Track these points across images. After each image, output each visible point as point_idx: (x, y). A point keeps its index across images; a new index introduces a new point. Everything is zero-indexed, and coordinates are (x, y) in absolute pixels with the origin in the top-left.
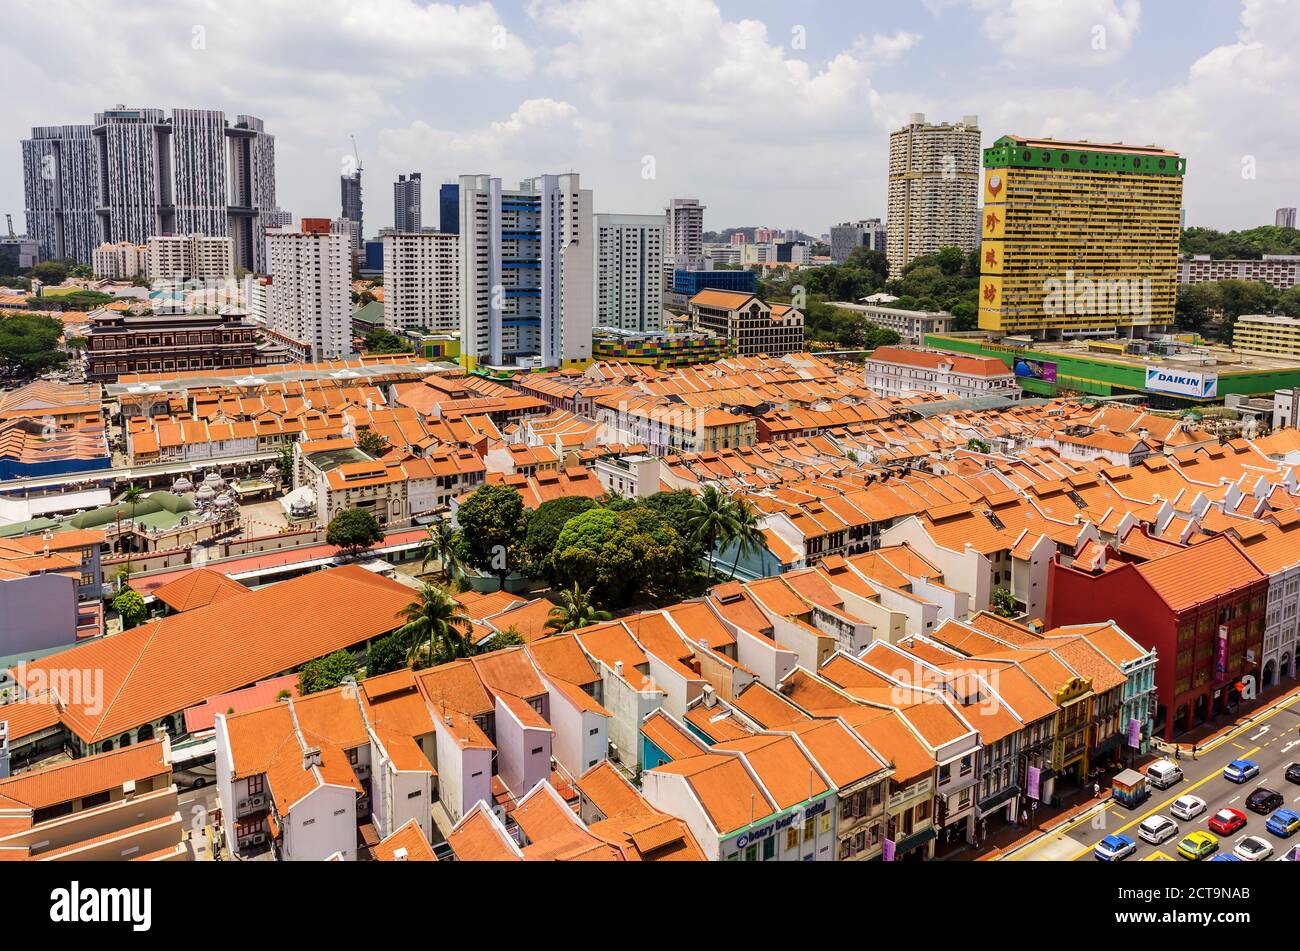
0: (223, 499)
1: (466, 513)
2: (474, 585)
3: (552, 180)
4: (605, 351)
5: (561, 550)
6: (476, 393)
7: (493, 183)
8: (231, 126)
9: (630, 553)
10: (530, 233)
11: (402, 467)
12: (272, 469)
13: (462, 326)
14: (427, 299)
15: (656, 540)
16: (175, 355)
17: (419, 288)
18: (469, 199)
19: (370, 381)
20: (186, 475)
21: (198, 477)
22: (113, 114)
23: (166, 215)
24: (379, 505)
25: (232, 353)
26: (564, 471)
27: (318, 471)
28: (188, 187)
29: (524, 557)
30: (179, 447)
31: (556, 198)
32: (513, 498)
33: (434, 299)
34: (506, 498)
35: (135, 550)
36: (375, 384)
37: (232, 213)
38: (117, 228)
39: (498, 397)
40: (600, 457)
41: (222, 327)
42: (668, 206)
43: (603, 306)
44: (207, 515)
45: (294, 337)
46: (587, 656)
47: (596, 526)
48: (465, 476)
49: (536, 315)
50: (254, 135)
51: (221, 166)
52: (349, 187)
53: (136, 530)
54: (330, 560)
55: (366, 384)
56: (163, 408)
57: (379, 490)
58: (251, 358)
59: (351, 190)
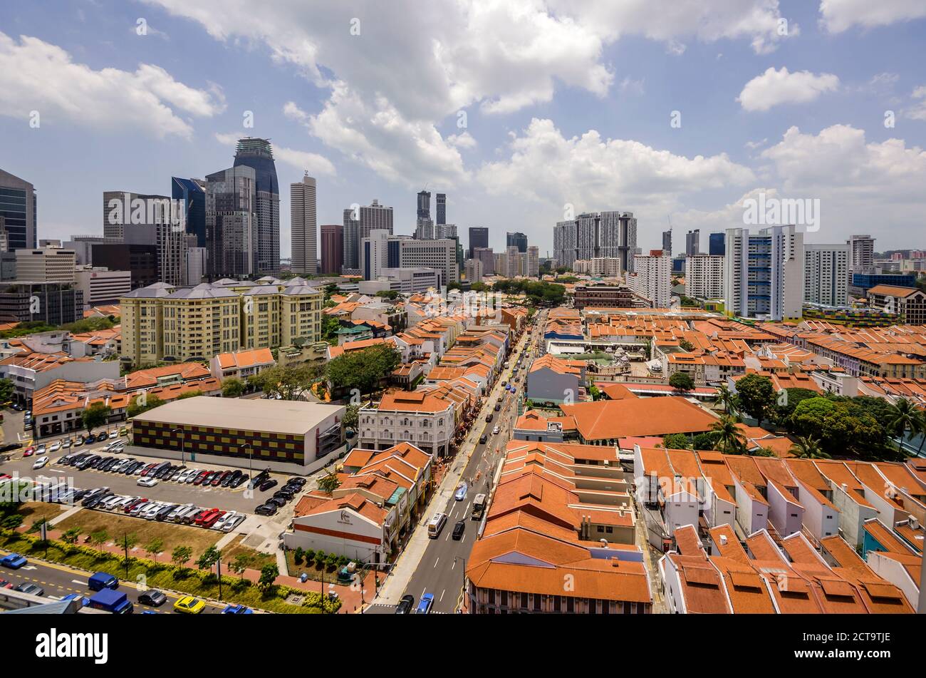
0: (624, 358)
1: (741, 386)
2: (744, 420)
3: (778, 229)
4: (810, 315)
5: (798, 414)
6: (735, 329)
7: (744, 232)
8: (621, 216)
9: (845, 426)
10: (764, 255)
11: (702, 358)
12: (642, 350)
13: (726, 298)
14: (706, 285)
15: (862, 422)
16: (603, 301)
17: (703, 279)
18: (731, 239)
19: (681, 318)
20: (610, 346)
21: (614, 348)
22: (581, 216)
23: (597, 250)
24: (691, 373)
25: (623, 302)
26: (794, 374)
27: (663, 354)
28: (605, 240)
29: (773, 414)
30: (607, 336)
31: (780, 237)
32: (767, 383)
33: (710, 284)
34: (764, 382)
35: (593, 371)
36: (683, 320)
37: (620, 249)
38: (580, 255)
39: (748, 332)
40: (815, 370)
41: (619, 292)
42: (848, 239)
43: (807, 292)
44: (619, 363)
45: (646, 297)
46: (821, 475)
47: (821, 407)
48: (734, 368)
49: (768, 294)
50: (629, 219)
51: (617, 231)
52: (666, 237)
53: (594, 364)
54: (670, 393)
55: (679, 319)
56: (600, 320)
57: (691, 367)
58: (630, 305)
59: (667, 237)
